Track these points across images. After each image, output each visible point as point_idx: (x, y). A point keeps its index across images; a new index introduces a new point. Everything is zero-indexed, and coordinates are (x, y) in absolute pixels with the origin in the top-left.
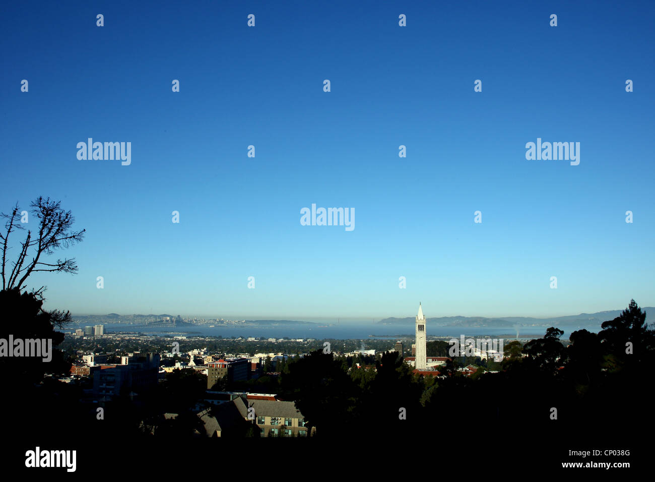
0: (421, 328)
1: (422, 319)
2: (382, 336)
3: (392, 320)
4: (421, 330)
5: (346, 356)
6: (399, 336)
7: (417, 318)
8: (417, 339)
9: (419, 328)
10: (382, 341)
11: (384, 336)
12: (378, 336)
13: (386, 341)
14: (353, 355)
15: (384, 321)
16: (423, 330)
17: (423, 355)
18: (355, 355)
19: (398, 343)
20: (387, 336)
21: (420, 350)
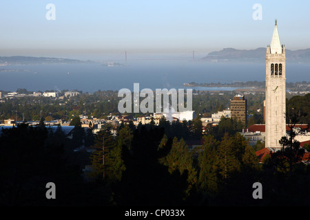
0: (276, 69)
1: (280, 52)
2: (208, 85)
3: (229, 53)
4: (276, 74)
5: (136, 123)
6: (243, 84)
7: (268, 51)
8: (269, 92)
9: (272, 70)
10: (208, 93)
11: (213, 85)
12: (202, 85)
13: (217, 93)
14: (148, 122)
15: (213, 55)
16: (281, 74)
17: (280, 122)
18: (153, 122)
19: (238, 98)
20: (219, 85)
21: (273, 112)
